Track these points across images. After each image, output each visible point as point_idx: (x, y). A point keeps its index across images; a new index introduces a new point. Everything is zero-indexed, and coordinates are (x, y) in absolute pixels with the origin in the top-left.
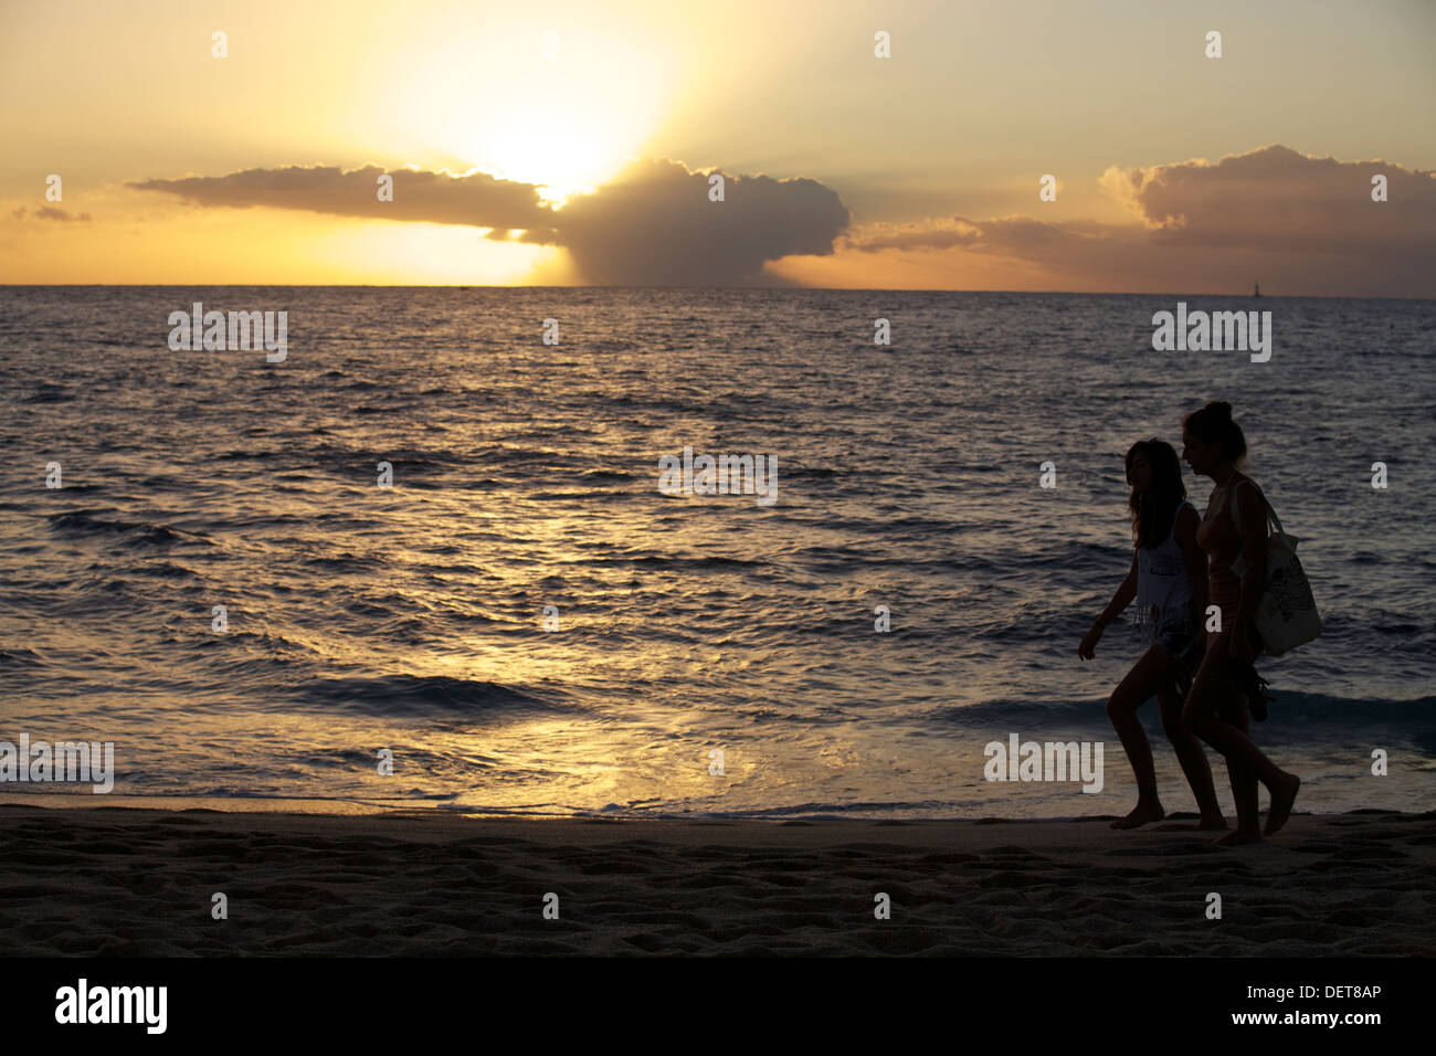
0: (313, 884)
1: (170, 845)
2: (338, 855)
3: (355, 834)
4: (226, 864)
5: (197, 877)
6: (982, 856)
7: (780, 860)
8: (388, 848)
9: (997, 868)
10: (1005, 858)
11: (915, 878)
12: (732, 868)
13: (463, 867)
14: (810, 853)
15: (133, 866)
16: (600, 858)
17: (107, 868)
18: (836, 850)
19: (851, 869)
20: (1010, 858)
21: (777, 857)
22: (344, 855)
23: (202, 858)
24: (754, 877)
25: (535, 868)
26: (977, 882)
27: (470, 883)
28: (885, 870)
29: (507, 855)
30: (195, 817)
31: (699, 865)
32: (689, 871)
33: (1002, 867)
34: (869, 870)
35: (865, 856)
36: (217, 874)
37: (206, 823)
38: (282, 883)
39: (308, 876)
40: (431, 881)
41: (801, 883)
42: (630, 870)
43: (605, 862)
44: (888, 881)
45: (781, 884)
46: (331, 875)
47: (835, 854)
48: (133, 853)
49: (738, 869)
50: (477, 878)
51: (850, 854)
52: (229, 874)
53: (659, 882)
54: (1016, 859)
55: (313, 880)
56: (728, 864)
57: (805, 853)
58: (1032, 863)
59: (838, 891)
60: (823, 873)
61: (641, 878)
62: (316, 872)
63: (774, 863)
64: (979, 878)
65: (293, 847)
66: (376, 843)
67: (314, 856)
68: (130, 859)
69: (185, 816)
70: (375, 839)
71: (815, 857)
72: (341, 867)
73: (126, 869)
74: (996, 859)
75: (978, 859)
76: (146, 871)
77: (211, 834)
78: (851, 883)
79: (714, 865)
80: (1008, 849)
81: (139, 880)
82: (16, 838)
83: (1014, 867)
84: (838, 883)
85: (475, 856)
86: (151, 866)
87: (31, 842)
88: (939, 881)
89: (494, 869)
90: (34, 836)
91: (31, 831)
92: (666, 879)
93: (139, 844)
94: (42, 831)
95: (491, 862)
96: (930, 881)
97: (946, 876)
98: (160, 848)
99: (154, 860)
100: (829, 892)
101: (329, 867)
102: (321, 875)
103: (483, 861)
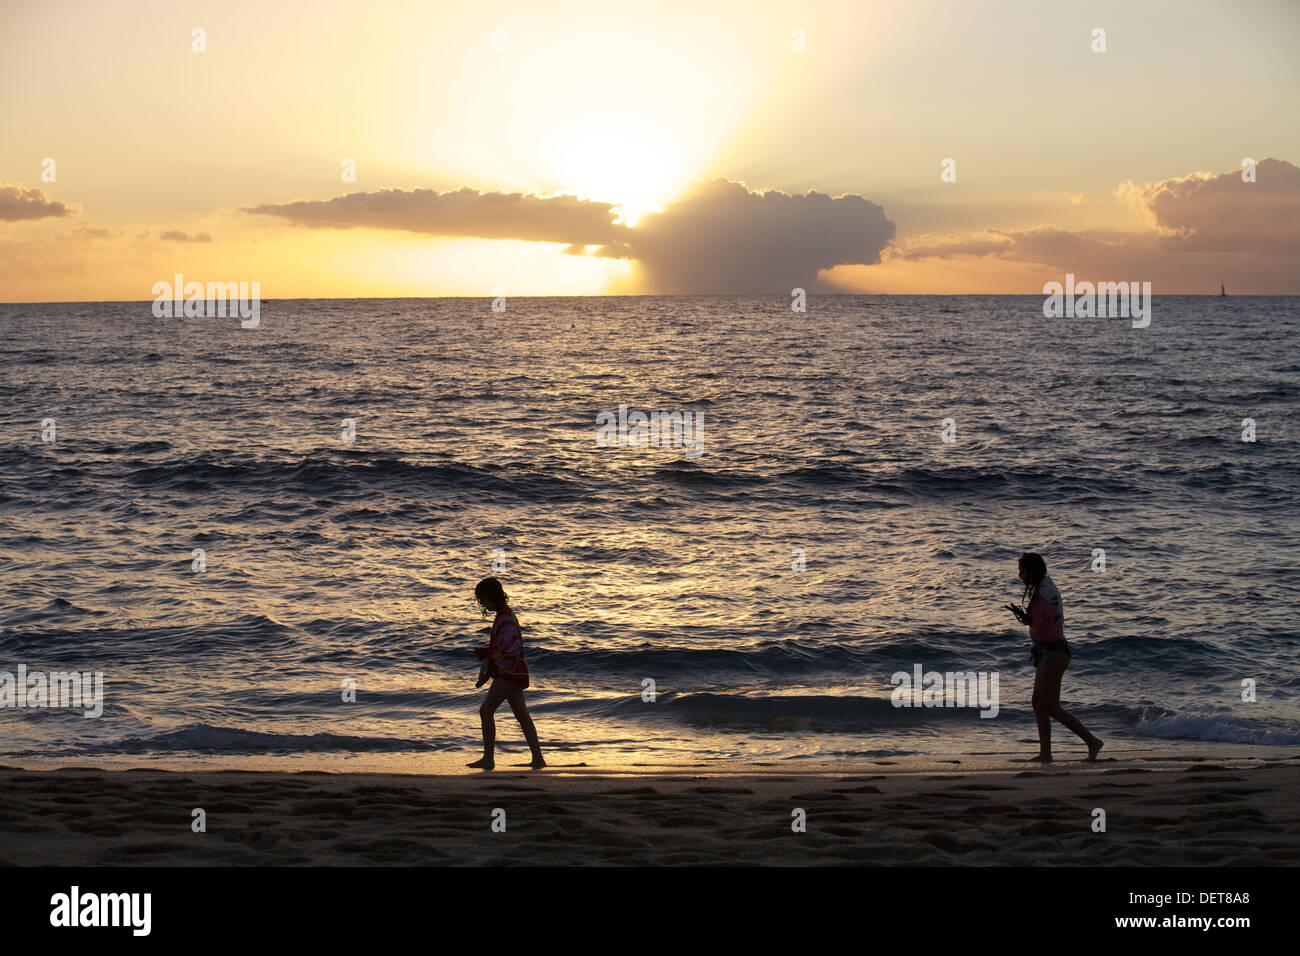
0: (415, 839)
1: (285, 804)
2: (436, 812)
3: (452, 792)
6: (1022, 807)
7: (838, 813)
8: (481, 806)
9: (1033, 817)
10: (1042, 809)
13: (550, 822)
14: (865, 806)
15: (251, 825)
16: (675, 812)
17: (227, 826)
19: (903, 820)
21: (836, 810)
22: (444, 812)
24: (815, 829)
25: (616, 822)
26: (1016, 831)
27: (557, 836)
28: (933, 821)
29: (591, 811)
30: (308, 778)
31: (765, 818)
32: (756, 824)
33: (1038, 817)
34: (918, 821)
35: (914, 808)
36: (328, 830)
37: (319, 784)
38: (382, 839)
39: (410, 831)
40: (521, 835)
41: (858, 833)
43: (679, 816)
45: (839, 835)
46: (432, 830)
47: (887, 807)
48: (251, 812)
50: (563, 832)
51: (901, 807)
53: (728, 834)
54: (1051, 809)
55: (414, 835)
57: (861, 806)
58: (1068, 813)
59: (891, 840)
60: (877, 824)
61: (713, 831)
62: (417, 828)
63: (833, 816)
64: (1019, 827)
65: (396, 805)
67: (415, 813)
68: (248, 817)
69: (299, 778)
70: (471, 796)
71: (868, 810)
72: (440, 822)
73: (245, 826)
74: (1033, 810)
75: (1017, 810)
76: (264, 828)
77: (321, 794)
78: (903, 833)
79: (778, 817)
80: (1046, 801)
81: (257, 836)
82: (146, 800)
83: (1051, 817)
84: (891, 833)
85: (561, 811)
86: (269, 824)
87: (159, 803)
88: (983, 830)
89: (579, 824)
90: (162, 797)
91: (158, 793)
92: (735, 831)
93: (255, 804)
94: (169, 793)
95: (576, 817)
96: (975, 830)
97: (989, 826)
98: (275, 808)
99: (270, 818)
100: (883, 842)
101: (428, 823)
102: (421, 831)
103: (569, 816)
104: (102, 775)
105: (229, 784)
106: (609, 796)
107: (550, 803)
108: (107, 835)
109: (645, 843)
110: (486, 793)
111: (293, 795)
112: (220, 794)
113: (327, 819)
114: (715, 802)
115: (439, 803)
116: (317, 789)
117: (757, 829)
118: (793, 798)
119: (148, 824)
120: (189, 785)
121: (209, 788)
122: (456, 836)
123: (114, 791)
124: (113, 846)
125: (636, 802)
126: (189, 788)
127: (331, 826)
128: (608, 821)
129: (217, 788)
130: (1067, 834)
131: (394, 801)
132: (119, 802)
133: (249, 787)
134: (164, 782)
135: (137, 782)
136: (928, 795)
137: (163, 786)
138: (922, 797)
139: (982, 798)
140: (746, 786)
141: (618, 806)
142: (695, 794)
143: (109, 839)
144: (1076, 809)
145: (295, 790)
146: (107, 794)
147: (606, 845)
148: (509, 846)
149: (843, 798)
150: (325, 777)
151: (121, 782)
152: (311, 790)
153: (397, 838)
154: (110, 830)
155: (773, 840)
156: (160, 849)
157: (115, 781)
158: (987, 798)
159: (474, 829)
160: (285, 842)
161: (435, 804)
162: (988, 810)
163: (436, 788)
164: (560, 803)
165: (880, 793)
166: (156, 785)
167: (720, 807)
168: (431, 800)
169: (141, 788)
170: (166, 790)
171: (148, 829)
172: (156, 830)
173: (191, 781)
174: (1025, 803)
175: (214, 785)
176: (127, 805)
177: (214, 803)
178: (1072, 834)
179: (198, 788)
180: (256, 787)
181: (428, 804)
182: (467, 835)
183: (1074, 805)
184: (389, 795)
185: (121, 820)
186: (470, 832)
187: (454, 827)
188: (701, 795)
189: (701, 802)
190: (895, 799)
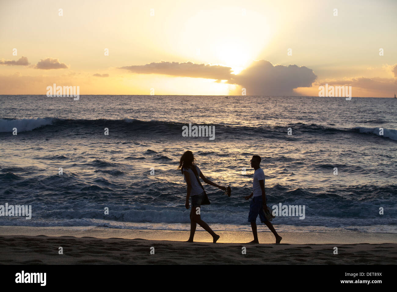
0: (171, 260)
1: (131, 249)
2: (177, 252)
3: (181, 246)
4: (146, 254)
5: (138, 257)
6: (355, 254)
7: (299, 254)
8: (191, 250)
9: (359, 257)
10: (361, 254)
11: (337, 260)
12: (286, 256)
13: (212, 255)
14: (307, 252)
15: (121, 254)
16: (250, 253)
17: (114, 255)
18: (314, 252)
19: (319, 257)
20: (362, 254)
21: (298, 254)
22: (179, 252)
23: (140, 252)
24: (292, 259)
25: (231, 256)
26: (354, 261)
27: (214, 260)
28: (328, 257)
29: (224, 252)
30: (137, 241)
31: (277, 255)
32: (274, 257)
33: (360, 257)
34: (324, 257)
35: (322, 253)
36: (144, 257)
37: (141, 243)
38: (161, 260)
39: (169, 257)
40: (203, 259)
41: (305, 261)
42: (257, 257)
43: (251, 255)
44: (329, 260)
45: (299, 261)
46: (176, 257)
47: (314, 253)
48: (121, 251)
49: (288, 257)
50: (216, 258)
51: (318, 253)
52: (148, 257)
53: (266, 260)
54: (364, 254)
55: (170, 259)
56: (285, 255)
57: (306, 252)
58: (368, 256)
59: (315, 263)
60: (311, 258)
61: (261, 259)
62: (171, 257)
63: (298, 255)
64: (354, 260)
65: (165, 249)
66: (188, 249)
67: (170, 252)
68: (120, 252)
69: (134, 240)
70: (187, 247)
71: (308, 254)
72: (178, 255)
73: (119, 255)
74: (358, 254)
75: (353, 254)
76: (125, 256)
77: (142, 246)
78: (319, 261)
79: (281, 255)
80: (362, 252)
81: (123, 258)
82: (89, 246)
83: (364, 257)
84: (315, 261)
85: (215, 252)
86: (126, 254)
87: (93, 247)
88: (343, 260)
89: (220, 256)
90: (93, 246)
91: (93, 244)
92: (267, 259)
93: (122, 248)
94: (95, 244)
95: (219, 254)
96: (341, 260)
97: (345, 259)
98: (128, 249)
99: (126, 253)
100: (313, 263)
101: (175, 255)
102: (173, 258)
103: (218, 254)
104: (75, 238)
105: (114, 242)
106: (229, 248)
107: (211, 250)
108: (77, 257)
109: (241, 262)
110: (192, 246)
111: (133, 246)
112: (111, 245)
113: (144, 253)
114: (262, 250)
115: (178, 249)
116: (141, 244)
117: (275, 259)
118: (285, 249)
119: (90, 254)
120: (101, 242)
121: (107, 243)
122: (183, 259)
123: (78, 243)
124: (79, 260)
125: (237, 250)
126: (102, 243)
127: (146, 255)
128: (229, 256)
129: (110, 243)
130: (369, 262)
131: (164, 248)
132: (80, 247)
133: (120, 243)
134: (94, 241)
135: (86, 241)
136: (326, 249)
137: (94, 242)
138: (324, 250)
139: (342, 251)
140: (270, 246)
141: (232, 251)
142: (256, 248)
143: (78, 258)
144: (371, 254)
145: (134, 244)
146: (77, 244)
147: (229, 263)
148: (200, 263)
149: (300, 250)
150: (143, 241)
151: (81, 240)
152: (138, 244)
153: (165, 259)
154: (77, 255)
155: (279, 262)
156: (93, 261)
157: (79, 240)
158: (344, 251)
159: (188, 257)
160: (131, 260)
161: (176, 249)
162: (345, 254)
163: (177, 244)
164: (215, 250)
165: (312, 248)
166: (91, 242)
167: (263, 252)
168: (176, 248)
169: (87, 243)
170: (95, 243)
171: (89, 255)
172: (92, 256)
173: (102, 241)
174: (356, 252)
175: (109, 242)
176: (83, 248)
177: (109, 248)
178: (370, 262)
179: (104, 243)
180: (121, 243)
181: (174, 249)
182: (187, 259)
183: (371, 253)
184: (162, 246)
185: (81, 252)
186: (187, 258)
187: (183, 256)
188: (257, 248)
189: (258, 250)
190: (316, 251)
